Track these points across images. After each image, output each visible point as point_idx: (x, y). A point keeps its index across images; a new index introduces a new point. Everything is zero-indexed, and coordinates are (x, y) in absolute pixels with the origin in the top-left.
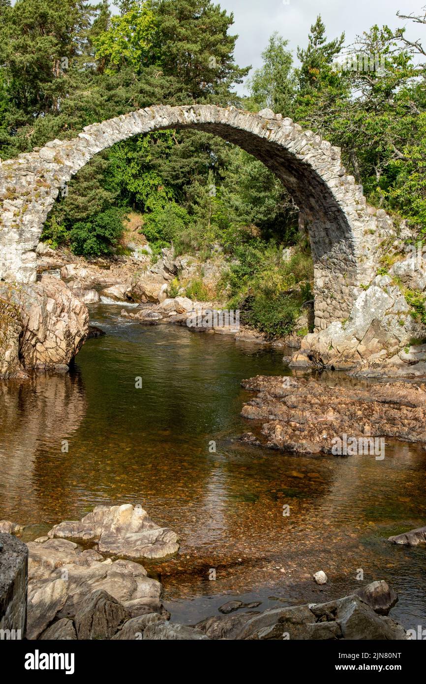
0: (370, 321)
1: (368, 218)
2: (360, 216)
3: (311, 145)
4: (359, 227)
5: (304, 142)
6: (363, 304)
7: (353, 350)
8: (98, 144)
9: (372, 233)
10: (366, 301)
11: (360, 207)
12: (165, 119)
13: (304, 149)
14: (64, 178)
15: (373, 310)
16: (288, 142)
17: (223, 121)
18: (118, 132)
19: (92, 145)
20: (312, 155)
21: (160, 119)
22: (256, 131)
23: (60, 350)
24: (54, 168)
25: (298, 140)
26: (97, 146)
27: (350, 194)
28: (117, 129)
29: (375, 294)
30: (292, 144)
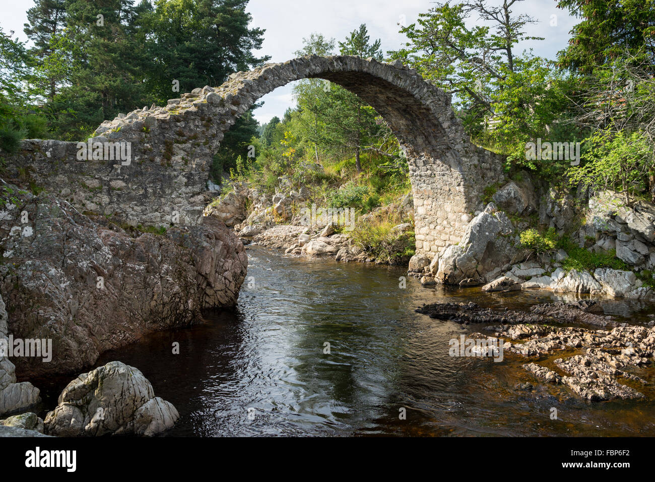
0: (486, 243)
1: (472, 155)
2: (466, 152)
3: (430, 92)
4: (466, 162)
5: (425, 90)
6: (478, 228)
7: (474, 270)
8: (260, 89)
9: (475, 166)
10: (481, 226)
11: (466, 145)
12: (318, 68)
13: (426, 95)
14: (229, 122)
15: (487, 234)
16: (414, 89)
17: (365, 70)
18: (278, 78)
19: (254, 91)
20: (431, 101)
21: (314, 67)
22: (390, 79)
23: (229, 291)
24: (221, 112)
25: (422, 88)
26: (259, 91)
27: (459, 134)
28: (277, 76)
29: (487, 219)
30: (417, 90)
